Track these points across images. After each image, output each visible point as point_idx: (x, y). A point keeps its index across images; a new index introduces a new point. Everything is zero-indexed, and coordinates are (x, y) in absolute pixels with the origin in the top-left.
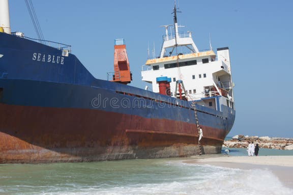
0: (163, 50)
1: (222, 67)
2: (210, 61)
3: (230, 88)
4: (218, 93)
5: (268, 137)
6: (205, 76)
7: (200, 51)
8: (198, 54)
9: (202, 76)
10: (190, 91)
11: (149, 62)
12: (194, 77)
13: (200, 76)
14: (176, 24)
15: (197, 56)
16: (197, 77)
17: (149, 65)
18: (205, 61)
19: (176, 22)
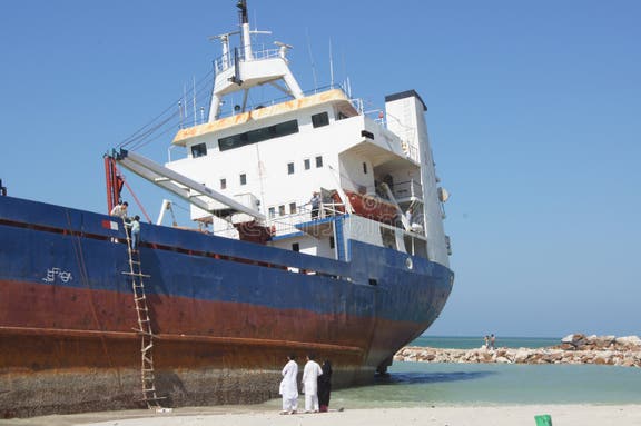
0: (215, 101)
1: (364, 134)
2: (332, 120)
3: (413, 199)
4: (342, 209)
5: (635, 337)
6: (319, 162)
7: (307, 92)
8: (300, 102)
9: (313, 163)
10: (282, 208)
11: (181, 136)
12: (291, 168)
13: (307, 163)
14: (245, 25)
15: (295, 108)
16: (299, 166)
17: (182, 144)
18: (320, 120)
19: (245, 20)
